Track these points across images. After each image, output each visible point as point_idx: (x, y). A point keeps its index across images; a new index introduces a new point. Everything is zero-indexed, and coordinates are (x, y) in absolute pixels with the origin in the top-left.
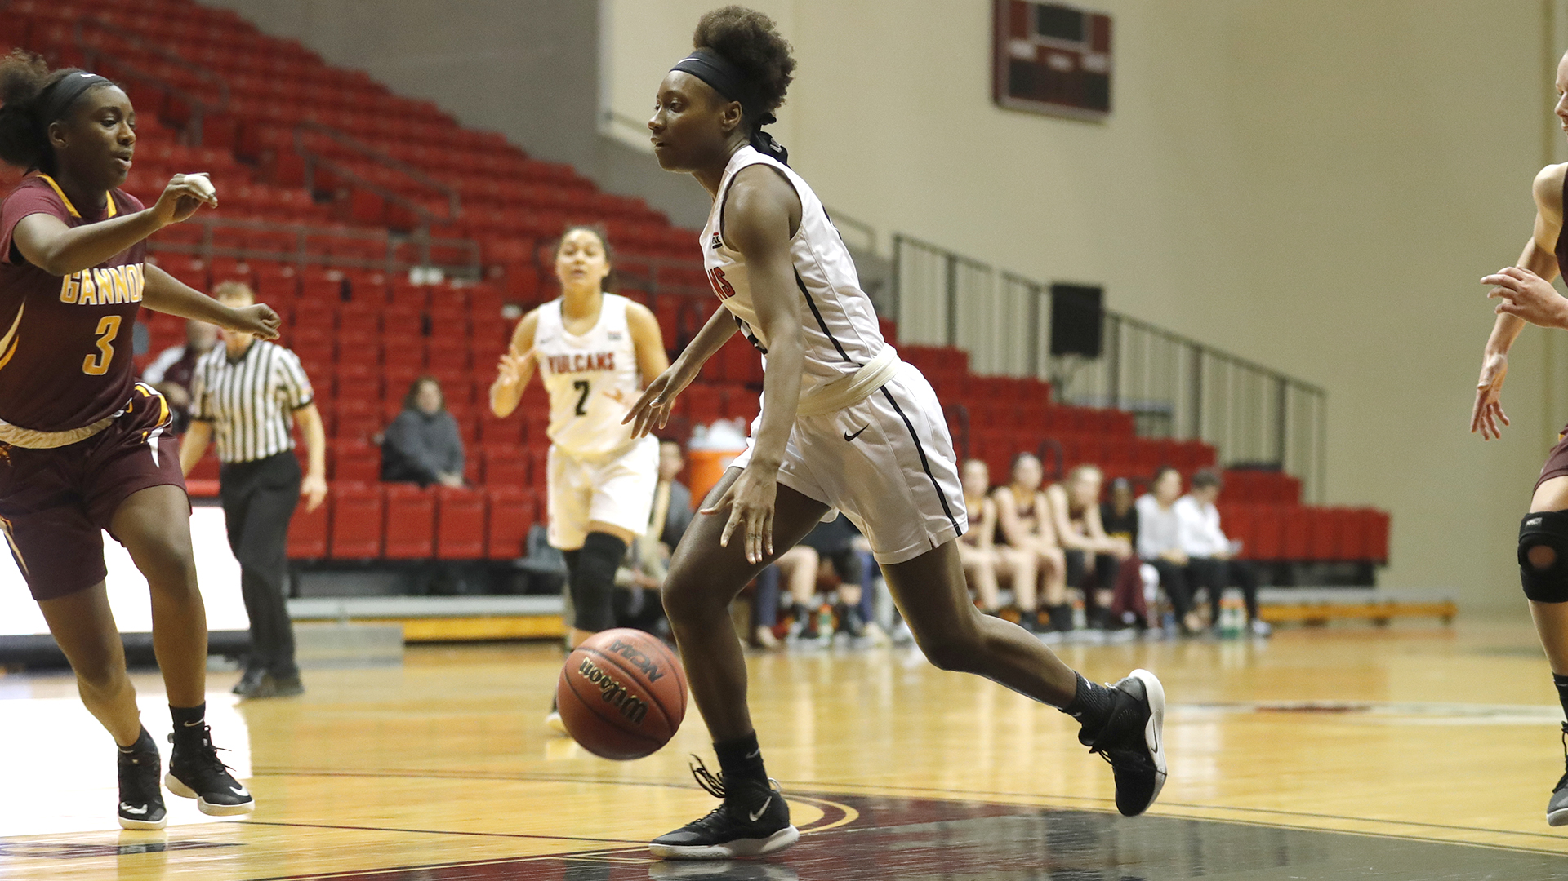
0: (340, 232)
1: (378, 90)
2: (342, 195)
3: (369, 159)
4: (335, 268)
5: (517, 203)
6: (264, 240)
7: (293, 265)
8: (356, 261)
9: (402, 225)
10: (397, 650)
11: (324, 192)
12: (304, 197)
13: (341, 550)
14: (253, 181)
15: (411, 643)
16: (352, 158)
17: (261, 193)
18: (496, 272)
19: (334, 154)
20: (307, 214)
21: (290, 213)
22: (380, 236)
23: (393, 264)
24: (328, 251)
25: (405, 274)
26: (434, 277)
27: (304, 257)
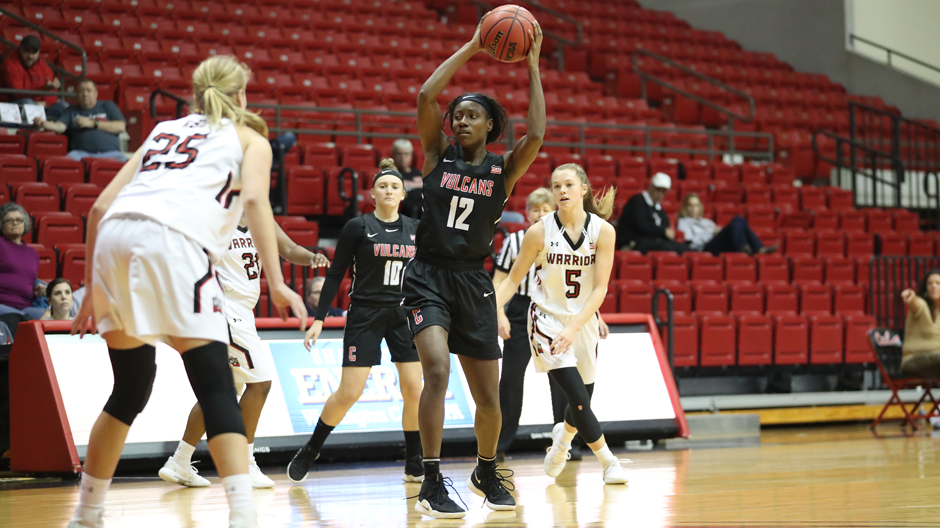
0: (671, 129)
1: (683, 25)
2: (667, 102)
3: (685, 75)
4: (673, 156)
5: (792, 104)
6: (619, 137)
7: (643, 154)
8: (685, 150)
9: (713, 124)
10: (756, 433)
11: (655, 101)
12: (642, 105)
13: (708, 361)
14: (604, 95)
15: (766, 427)
16: (671, 76)
17: (613, 103)
18: (783, 154)
19: (659, 73)
20: (646, 116)
21: (634, 117)
22: (700, 131)
23: (713, 151)
24: (664, 144)
25: (721, 158)
26: (738, 159)
27: (649, 148)
